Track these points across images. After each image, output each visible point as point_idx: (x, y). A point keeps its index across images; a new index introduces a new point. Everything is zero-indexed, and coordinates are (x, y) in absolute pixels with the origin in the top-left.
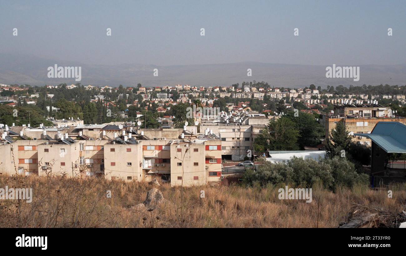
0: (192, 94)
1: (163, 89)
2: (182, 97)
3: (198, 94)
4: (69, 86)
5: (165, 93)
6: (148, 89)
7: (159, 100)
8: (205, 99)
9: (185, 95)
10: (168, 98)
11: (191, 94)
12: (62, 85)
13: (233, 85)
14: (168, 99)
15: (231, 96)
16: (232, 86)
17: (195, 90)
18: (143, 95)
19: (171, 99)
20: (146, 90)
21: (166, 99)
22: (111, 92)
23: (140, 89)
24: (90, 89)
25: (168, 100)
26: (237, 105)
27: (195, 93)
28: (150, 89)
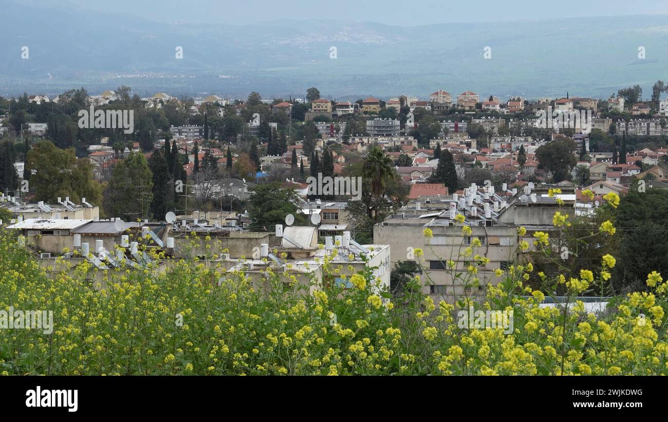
0: (481, 121)
1: (387, 106)
2: (446, 132)
3: (501, 121)
4: (94, 97)
5: (393, 119)
6: (342, 106)
7: (372, 140)
8: (522, 139)
9: (460, 125)
10: (402, 134)
11: (477, 121)
12: (74, 93)
13: (622, 93)
14: (402, 139)
15: (612, 129)
16: (616, 93)
17: (494, 110)
18: (322, 127)
19: (411, 138)
20: (334, 109)
21: (394, 139)
22: (222, 114)
23: (314, 105)
24: (159, 106)
25: (402, 142)
26: (623, 161)
27: (492, 117)
28: (347, 106)
